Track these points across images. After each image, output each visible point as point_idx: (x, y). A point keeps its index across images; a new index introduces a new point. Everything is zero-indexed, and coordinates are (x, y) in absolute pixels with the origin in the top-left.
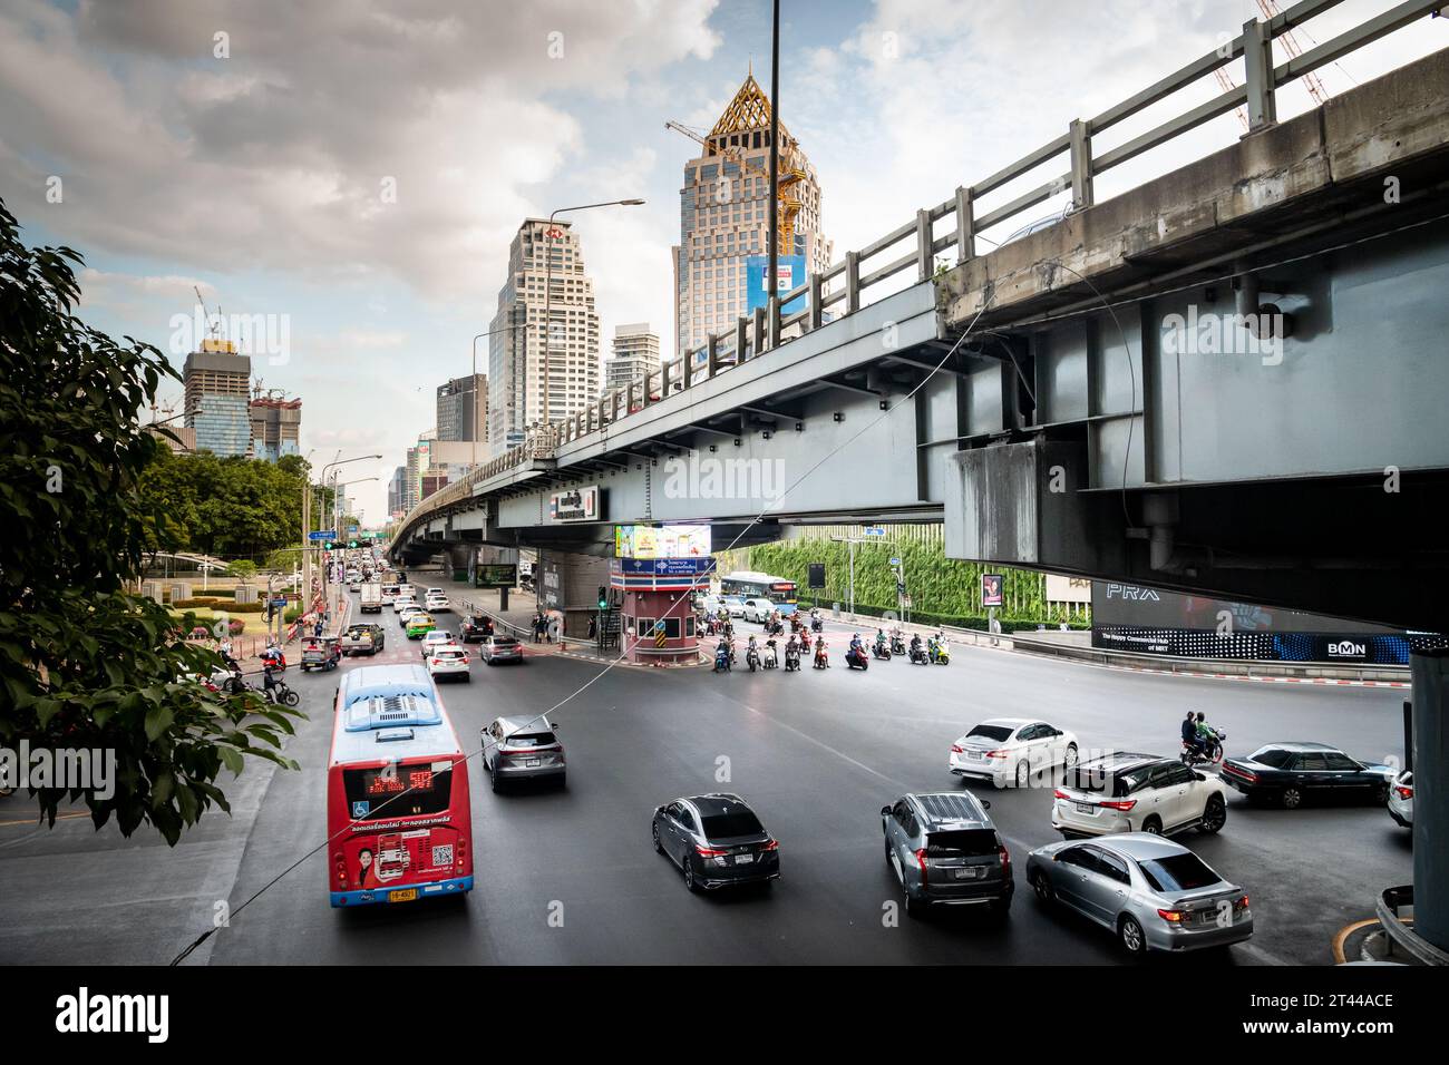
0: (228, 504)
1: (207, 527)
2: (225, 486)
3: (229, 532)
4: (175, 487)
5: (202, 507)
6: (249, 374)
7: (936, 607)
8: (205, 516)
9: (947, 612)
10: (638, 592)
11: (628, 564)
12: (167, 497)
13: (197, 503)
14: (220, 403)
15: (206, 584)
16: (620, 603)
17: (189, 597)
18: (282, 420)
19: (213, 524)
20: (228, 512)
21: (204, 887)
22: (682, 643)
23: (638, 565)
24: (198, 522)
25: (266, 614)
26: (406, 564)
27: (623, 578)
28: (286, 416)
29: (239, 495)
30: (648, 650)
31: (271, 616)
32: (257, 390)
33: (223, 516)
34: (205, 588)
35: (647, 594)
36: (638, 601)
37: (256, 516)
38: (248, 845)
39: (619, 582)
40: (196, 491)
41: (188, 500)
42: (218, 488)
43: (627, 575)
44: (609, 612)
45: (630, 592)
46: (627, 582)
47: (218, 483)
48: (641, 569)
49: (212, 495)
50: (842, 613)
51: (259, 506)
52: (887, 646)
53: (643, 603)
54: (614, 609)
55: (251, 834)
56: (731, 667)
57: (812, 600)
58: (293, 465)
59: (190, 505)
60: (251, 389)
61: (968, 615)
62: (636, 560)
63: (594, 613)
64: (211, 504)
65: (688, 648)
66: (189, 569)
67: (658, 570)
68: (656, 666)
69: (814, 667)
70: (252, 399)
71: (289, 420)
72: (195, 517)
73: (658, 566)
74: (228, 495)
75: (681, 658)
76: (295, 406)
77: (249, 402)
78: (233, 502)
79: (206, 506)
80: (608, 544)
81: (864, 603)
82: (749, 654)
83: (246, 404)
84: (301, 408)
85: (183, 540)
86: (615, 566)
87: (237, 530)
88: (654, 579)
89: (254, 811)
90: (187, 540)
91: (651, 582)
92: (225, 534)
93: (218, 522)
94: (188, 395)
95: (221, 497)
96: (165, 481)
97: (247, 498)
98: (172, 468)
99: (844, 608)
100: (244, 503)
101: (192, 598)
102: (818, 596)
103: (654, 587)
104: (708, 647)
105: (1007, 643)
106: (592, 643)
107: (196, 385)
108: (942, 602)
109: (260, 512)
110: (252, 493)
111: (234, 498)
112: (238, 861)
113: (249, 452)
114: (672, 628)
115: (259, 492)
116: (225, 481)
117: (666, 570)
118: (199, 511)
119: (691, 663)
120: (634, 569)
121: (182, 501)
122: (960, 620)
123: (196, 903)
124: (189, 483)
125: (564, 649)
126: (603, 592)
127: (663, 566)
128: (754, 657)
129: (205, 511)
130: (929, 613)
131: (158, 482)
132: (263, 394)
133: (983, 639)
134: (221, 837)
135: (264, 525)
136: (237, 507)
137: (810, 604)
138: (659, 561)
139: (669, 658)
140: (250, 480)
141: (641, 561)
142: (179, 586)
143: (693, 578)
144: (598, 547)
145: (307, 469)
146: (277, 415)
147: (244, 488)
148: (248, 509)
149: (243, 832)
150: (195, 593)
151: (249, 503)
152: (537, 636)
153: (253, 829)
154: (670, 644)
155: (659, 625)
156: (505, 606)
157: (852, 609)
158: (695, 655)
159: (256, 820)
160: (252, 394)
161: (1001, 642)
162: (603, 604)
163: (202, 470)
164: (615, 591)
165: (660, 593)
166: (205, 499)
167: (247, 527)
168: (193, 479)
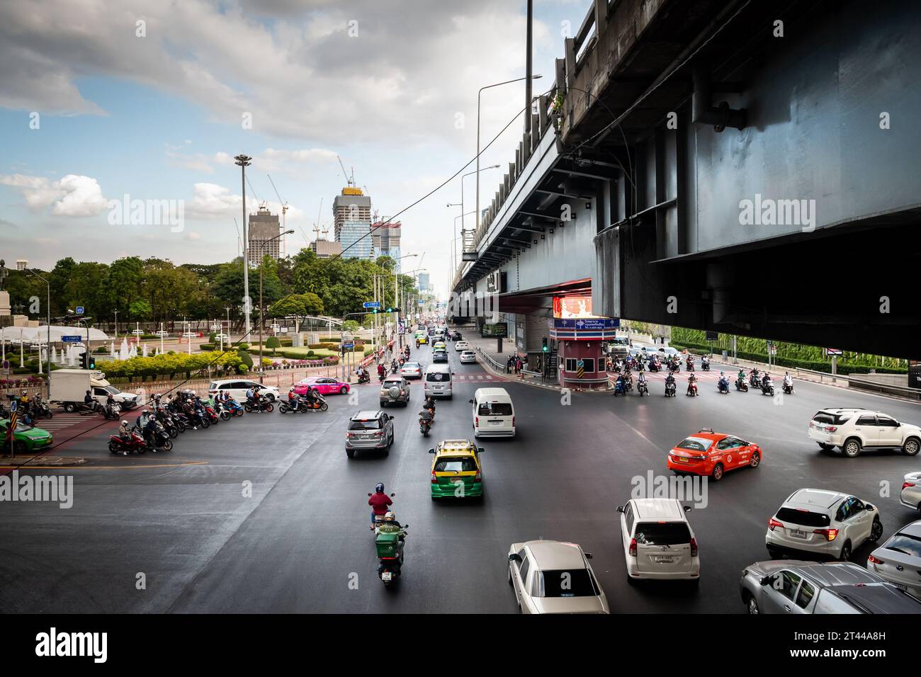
0: (347, 286)
1: (335, 301)
2: (345, 276)
3: (347, 304)
4: (317, 277)
5: (332, 289)
6: (370, 207)
7: (796, 354)
8: (334, 294)
9: (804, 359)
10: (566, 341)
11: (559, 322)
12: (313, 283)
13: (329, 286)
14: (354, 226)
15: (330, 334)
16: (556, 348)
17: (317, 342)
18: (390, 235)
19: (339, 299)
20: (347, 292)
21: (240, 508)
22: (595, 376)
23: (565, 323)
24: (330, 298)
25: (341, 353)
26: (454, 323)
27: (555, 332)
28: (392, 232)
29: (353, 282)
30: (571, 380)
31: (343, 354)
32: (375, 217)
33: (344, 294)
34: (330, 337)
35: (571, 342)
36: (566, 347)
37: (363, 294)
38: (275, 486)
39: (554, 334)
40: (329, 279)
41: (325, 285)
42: (341, 277)
43: (558, 330)
44: (551, 354)
45: (560, 341)
46: (558, 334)
47: (341, 274)
48: (567, 325)
49: (337, 282)
50: (728, 357)
51: (364, 287)
52: (746, 381)
53: (569, 348)
54: (553, 352)
55: (279, 481)
56: (626, 393)
57: (708, 348)
58: (386, 263)
59: (326, 287)
60: (371, 217)
61: (820, 361)
62: (563, 320)
63: (540, 355)
64: (337, 287)
65: (600, 380)
66: (321, 326)
67: (578, 327)
68: (576, 390)
69: (687, 395)
70: (373, 223)
71: (394, 235)
72: (328, 295)
73: (578, 324)
74: (346, 281)
75: (595, 386)
76: (397, 226)
77: (371, 225)
78: (350, 286)
79: (335, 288)
80: (550, 309)
81: (746, 351)
82: (639, 384)
83: (369, 226)
84: (401, 227)
85: (320, 309)
86: (551, 324)
87: (352, 302)
88: (575, 333)
89: (287, 468)
90: (322, 308)
91: (573, 335)
92: (345, 305)
93: (342, 298)
94: (336, 222)
95: (342, 283)
96: (312, 274)
97: (357, 283)
98: (316, 266)
99: (730, 354)
100: (356, 286)
101: (320, 343)
102: (715, 345)
103: (576, 338)
104: (612, 380)
105: (843, 382)
106: (539, 375)
107: (340, 216)
108: (801, 351)
109: (365, 291)
110: (360, 280)
111: (350, 283)
112: (264, 495)
113: (372, 255)
114: (588, 366)
115: (364, 279)
116: (345, 273)
117: (583, 327)
118: (330, 291)
119: (602, 389)
120: (563, 326)
121: (321, 286)
122: (813, 364)
123: (230, 517)
124: (325, 275)
125: (523, 378)
126: (545, 342)
127: (581, 324)
128: (642, 386)
129: (334, 291)
130: (791, 359)
131: (308, 274)
132: (379, 220)
133: (827, 379)
134: (262, 481)
135: (368, 299)
136: (352, 288)
137: (708, 351)
138: (578, 320)
139: (585, 386)
140: (359, 272)
141: (566, 320)
142: (312, 336)
143: (603, 332)
144: (543, 312)
145: (394, 264)
146: (387, 231)
147: (356, 277)
148: (358, 289)
149: (276, 479)
150: (321, 340)
151: (359, 286)
152: (508, 369)
153: (282, 478)
154: (586, 376)
155: (580, 364)
156: (500, 350)
157: (735, 355)
158: (606, 384)
159: (287, 472)
160: (372, 220)
161: (837, 380)
162: (545, 349)
163: (332, 266)
164: (553, 341)
165: (579, 341)
166: (334, 284)
167: (358, 300)
168: (327, 272)
